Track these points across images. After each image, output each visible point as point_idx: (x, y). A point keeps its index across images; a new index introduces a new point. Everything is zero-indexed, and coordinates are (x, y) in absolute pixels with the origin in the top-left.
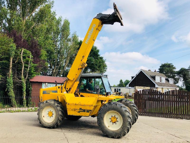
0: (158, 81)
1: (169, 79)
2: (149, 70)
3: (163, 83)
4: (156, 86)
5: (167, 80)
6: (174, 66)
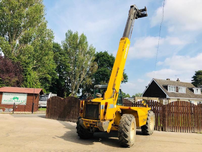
0: (173, 92)
1: (193, 89)
2: (167, 79)
3: (182, 94)
4: (167, 97)
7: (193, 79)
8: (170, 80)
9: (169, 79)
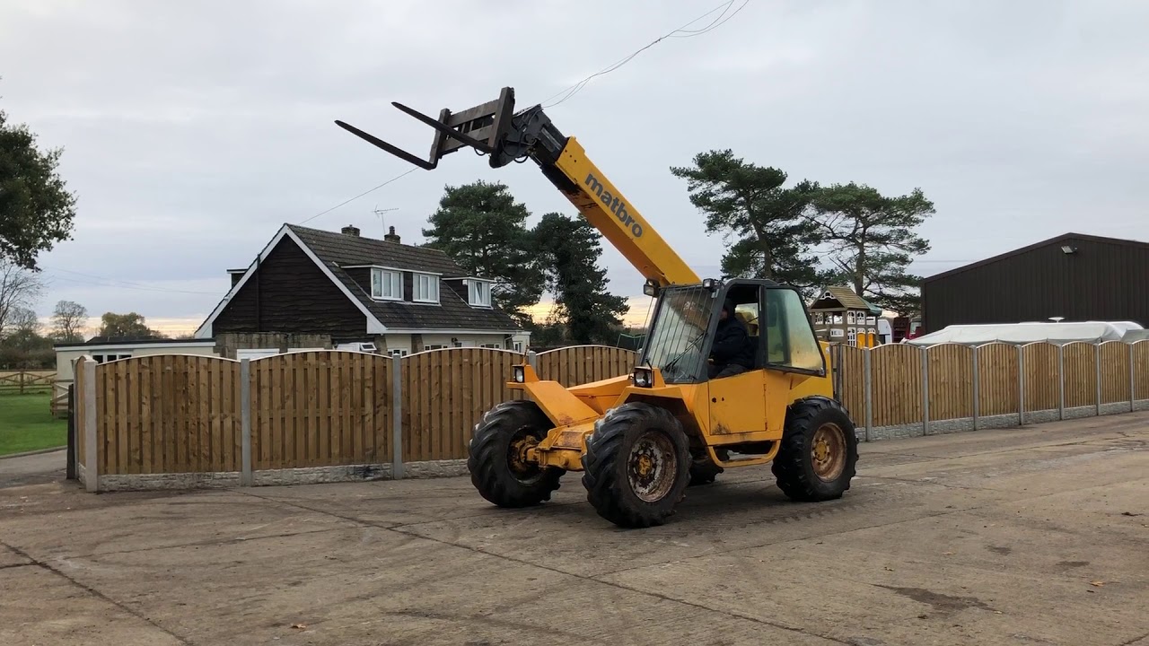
0: (391, 298)
1: (465, 282)
2: (345, 230)
3: (426, 308)
4: (374, 326)
5: (455, 289)
6: (515, 203)
7: (432, 227)
8: (362, 235)
9: (356, 231)
